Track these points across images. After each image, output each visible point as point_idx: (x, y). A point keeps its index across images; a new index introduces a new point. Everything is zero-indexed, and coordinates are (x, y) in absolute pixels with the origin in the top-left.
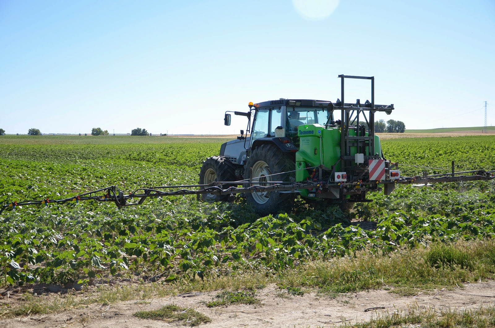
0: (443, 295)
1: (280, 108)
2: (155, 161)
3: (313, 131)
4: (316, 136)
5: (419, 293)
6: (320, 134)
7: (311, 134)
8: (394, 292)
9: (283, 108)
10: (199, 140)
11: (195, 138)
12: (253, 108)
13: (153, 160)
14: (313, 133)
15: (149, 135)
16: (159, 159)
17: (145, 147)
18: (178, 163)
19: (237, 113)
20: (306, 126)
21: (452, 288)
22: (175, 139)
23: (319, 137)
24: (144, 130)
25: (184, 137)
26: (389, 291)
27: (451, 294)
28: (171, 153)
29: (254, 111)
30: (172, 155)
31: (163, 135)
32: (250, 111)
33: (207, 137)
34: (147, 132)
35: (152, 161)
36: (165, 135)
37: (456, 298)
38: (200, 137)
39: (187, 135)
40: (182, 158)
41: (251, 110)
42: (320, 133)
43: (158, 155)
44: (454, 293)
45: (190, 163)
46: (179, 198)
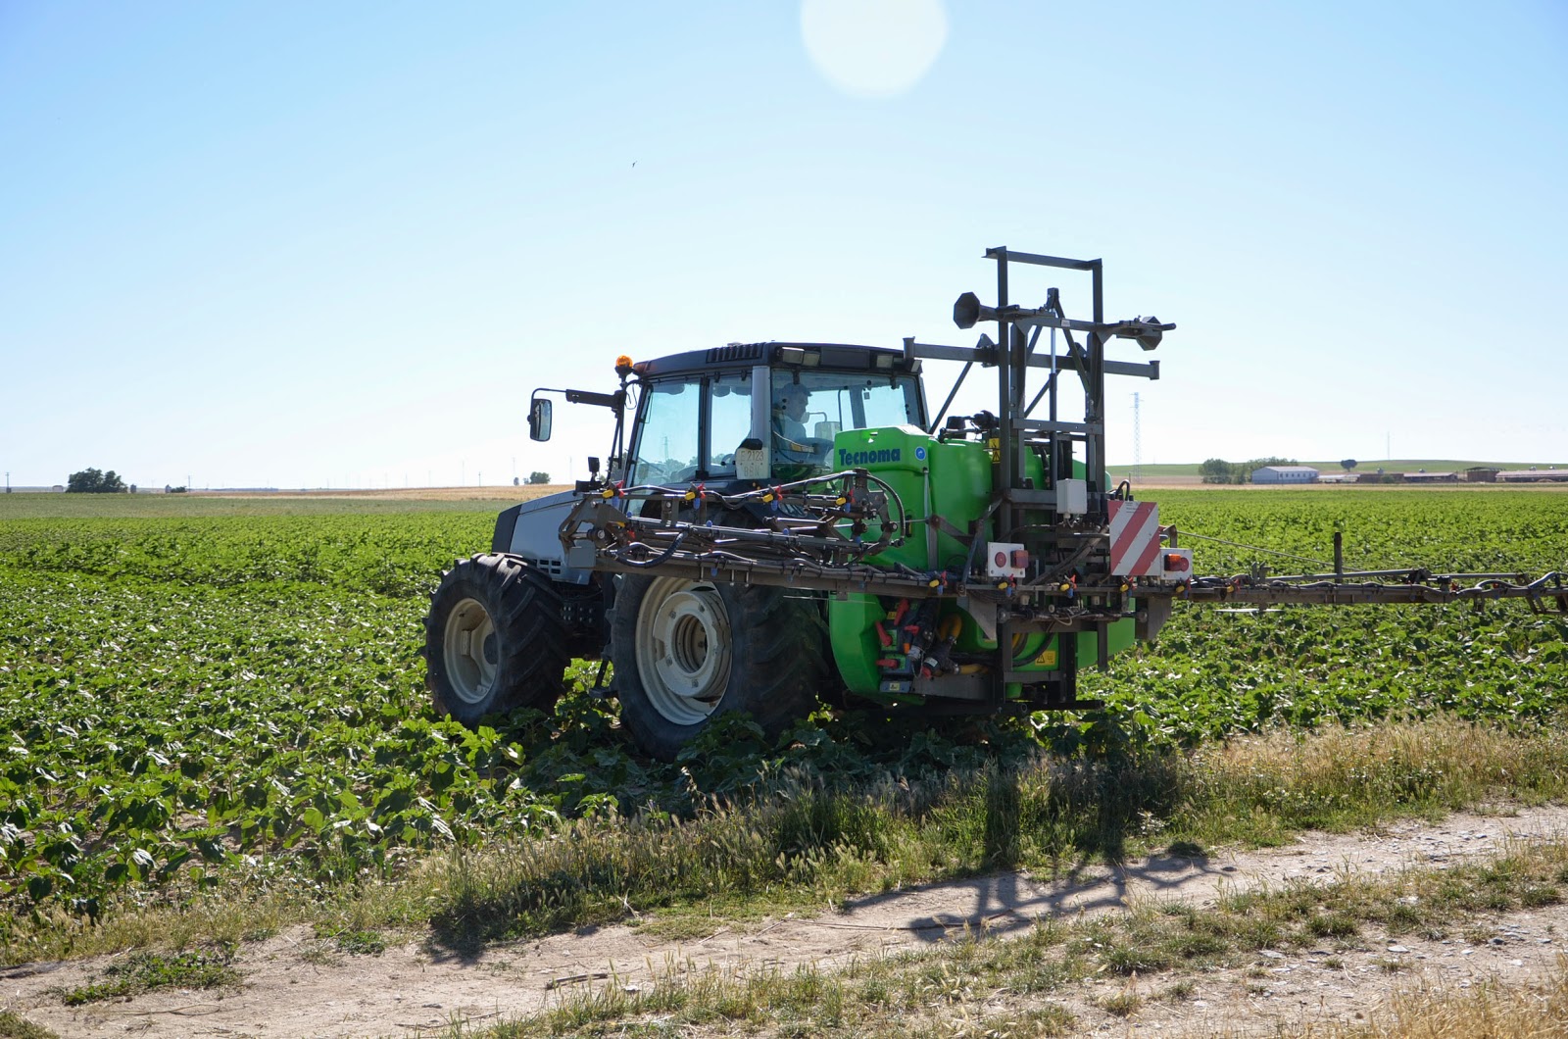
0: (782, 931)
1: (746, 374)
2: (112, 571)
3: (897, 451)
4: (907, 469)
5: (720, 929)
6: (924, 462)
7: (891, 463)
8: (649, 931)
9: (760, 374)
10: (288, 507)
11: (277, 501)
12: (631, 377)
13: (105, 567)
14: (898, 459)
15: (129, 491)
16: (128, 566)
17: (98, 527)
18: (188, 577)
19: (574, 396)
20: (866, 435)
21: (814, 912)
22: (209, 502)
23: (918, 474)
24: (111, 474)
25: (240, 497)
26: (635, 929)
27: (805, 928)
28: (168, 545)
29: (638, 389)
30: (171, 552)
31: (173, 491)
32: (620, 388)
33: (314, 497)
34: (122, 480)
35: (105, 570)
36: (182, 490)
37: (815, 936)
38: (292, 497)
39: (254, 492)
40: (201, 561)
41: (625, 385)
42: (922, 456)
43: (123, 553)
44: (818, 924)
45: (225, 578)
46: (124, 682)
